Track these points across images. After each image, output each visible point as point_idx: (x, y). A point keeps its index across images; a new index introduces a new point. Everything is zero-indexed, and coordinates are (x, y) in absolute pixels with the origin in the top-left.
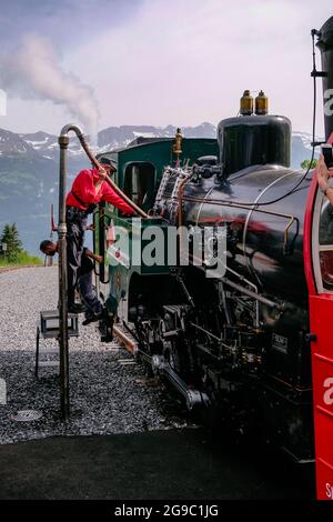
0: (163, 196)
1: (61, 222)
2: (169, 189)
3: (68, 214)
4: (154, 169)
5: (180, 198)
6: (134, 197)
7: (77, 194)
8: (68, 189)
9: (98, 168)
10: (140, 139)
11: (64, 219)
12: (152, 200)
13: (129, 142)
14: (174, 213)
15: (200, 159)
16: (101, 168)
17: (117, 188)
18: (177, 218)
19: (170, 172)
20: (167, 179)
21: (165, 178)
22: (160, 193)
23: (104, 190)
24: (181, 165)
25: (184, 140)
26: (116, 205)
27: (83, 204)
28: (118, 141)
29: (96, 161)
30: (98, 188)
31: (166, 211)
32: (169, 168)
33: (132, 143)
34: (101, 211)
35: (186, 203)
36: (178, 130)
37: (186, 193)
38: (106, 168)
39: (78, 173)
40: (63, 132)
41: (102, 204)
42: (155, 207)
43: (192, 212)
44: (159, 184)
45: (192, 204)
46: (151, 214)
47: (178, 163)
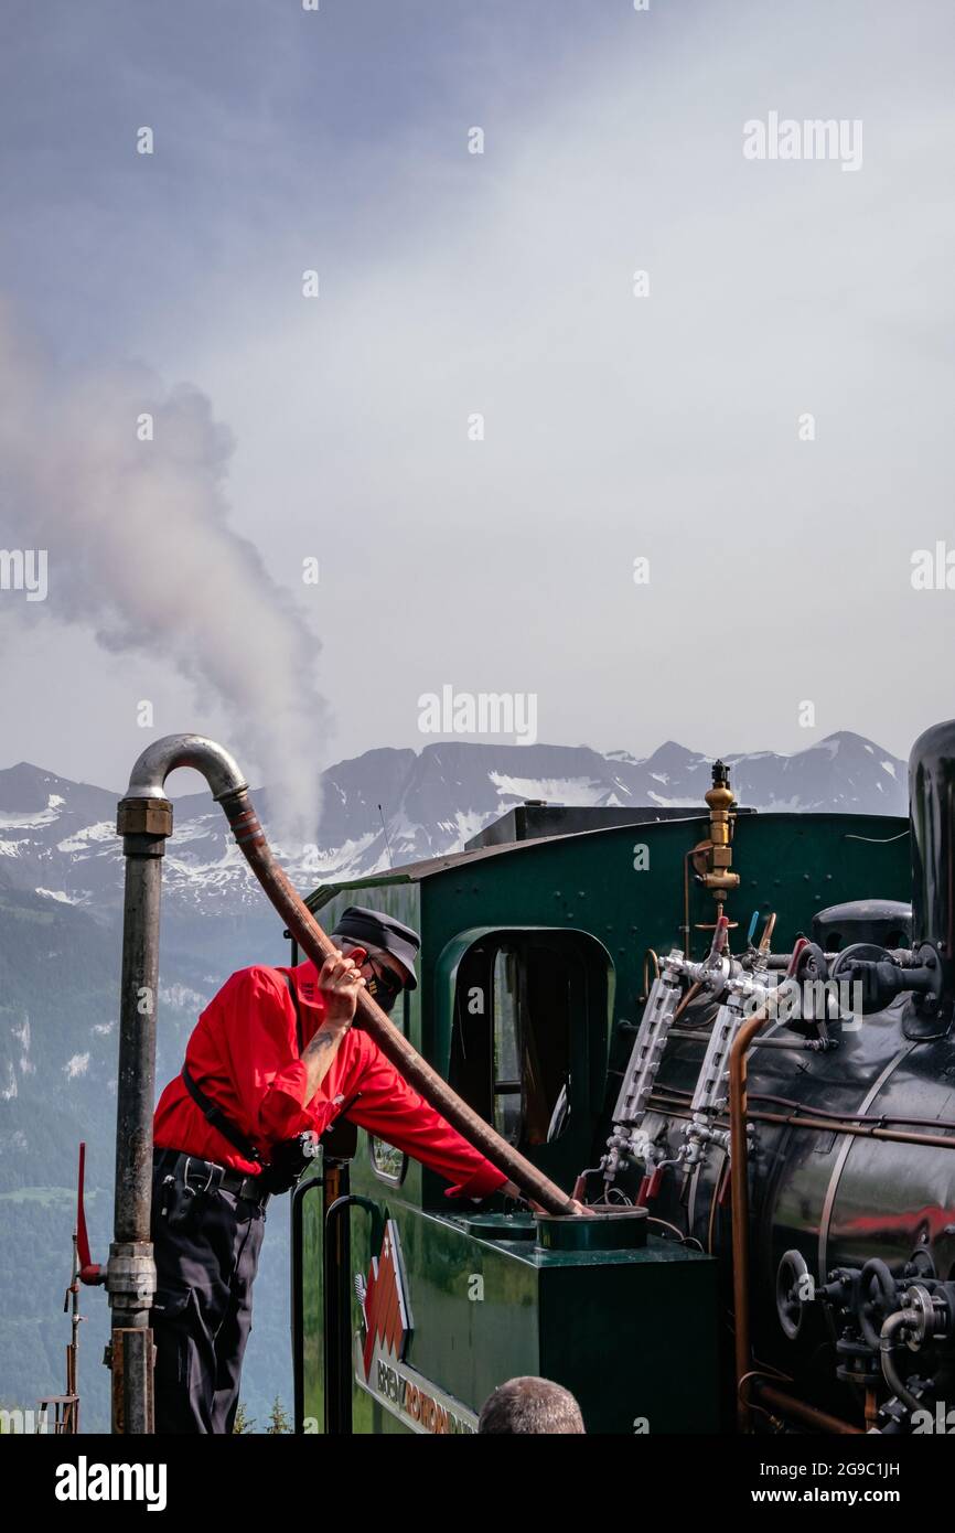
0: (648, 1104)
1: (125, 1236)
2: (679, 1064)
3: (163, 1195)
4: (602, 965)
5: (737, 1111)
6: (505, 1104)
7: (215, 1090)
8: (166, 1064)
9: (317, 956)
10: (531, 816)
11: (144, 1223)
12: (594, 1121)
13: (469, 825)
14: (706, 1189)
15: (828, 914)
16: (336, 956)
17: (415, 1058)
18: (725, 1210)
19: (683, 980)
20: (667, 1014)
21: (660, 1010)
22: (635, 1086)
23: (354, 1074)
24: (739, 946)
25: (746, 822)
26: (411, 1145)
27: (243, 1145)
28: (415, 817)
29: (311, 923)
30: (320, 1063)
31: (667, 1177)
32: (677, 958)
33: (490, 835)
34: (336, 1179)
35: (768, 1136)
36: (719, 773)
37: (762, 1085)
38: (362, 959)
39: (218, 982)
40: (141, 776)
41: (339, 1144)
42: (612, 1158)
43: (800, 1183)
44: (626, 1039)
45: (797, 1143)
46: (591, 1193)
47: (723, 937)
